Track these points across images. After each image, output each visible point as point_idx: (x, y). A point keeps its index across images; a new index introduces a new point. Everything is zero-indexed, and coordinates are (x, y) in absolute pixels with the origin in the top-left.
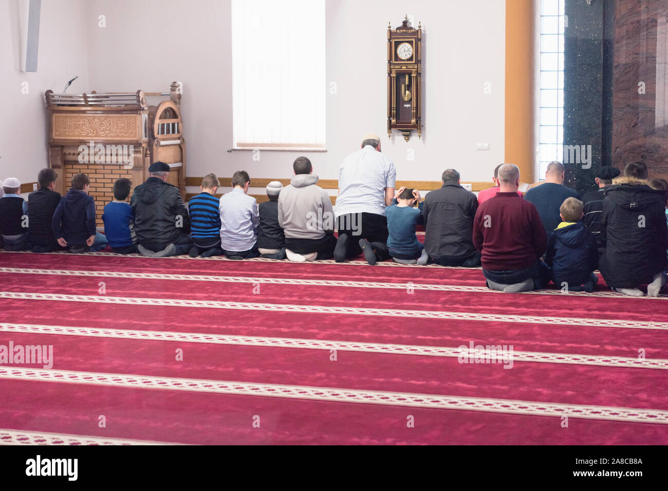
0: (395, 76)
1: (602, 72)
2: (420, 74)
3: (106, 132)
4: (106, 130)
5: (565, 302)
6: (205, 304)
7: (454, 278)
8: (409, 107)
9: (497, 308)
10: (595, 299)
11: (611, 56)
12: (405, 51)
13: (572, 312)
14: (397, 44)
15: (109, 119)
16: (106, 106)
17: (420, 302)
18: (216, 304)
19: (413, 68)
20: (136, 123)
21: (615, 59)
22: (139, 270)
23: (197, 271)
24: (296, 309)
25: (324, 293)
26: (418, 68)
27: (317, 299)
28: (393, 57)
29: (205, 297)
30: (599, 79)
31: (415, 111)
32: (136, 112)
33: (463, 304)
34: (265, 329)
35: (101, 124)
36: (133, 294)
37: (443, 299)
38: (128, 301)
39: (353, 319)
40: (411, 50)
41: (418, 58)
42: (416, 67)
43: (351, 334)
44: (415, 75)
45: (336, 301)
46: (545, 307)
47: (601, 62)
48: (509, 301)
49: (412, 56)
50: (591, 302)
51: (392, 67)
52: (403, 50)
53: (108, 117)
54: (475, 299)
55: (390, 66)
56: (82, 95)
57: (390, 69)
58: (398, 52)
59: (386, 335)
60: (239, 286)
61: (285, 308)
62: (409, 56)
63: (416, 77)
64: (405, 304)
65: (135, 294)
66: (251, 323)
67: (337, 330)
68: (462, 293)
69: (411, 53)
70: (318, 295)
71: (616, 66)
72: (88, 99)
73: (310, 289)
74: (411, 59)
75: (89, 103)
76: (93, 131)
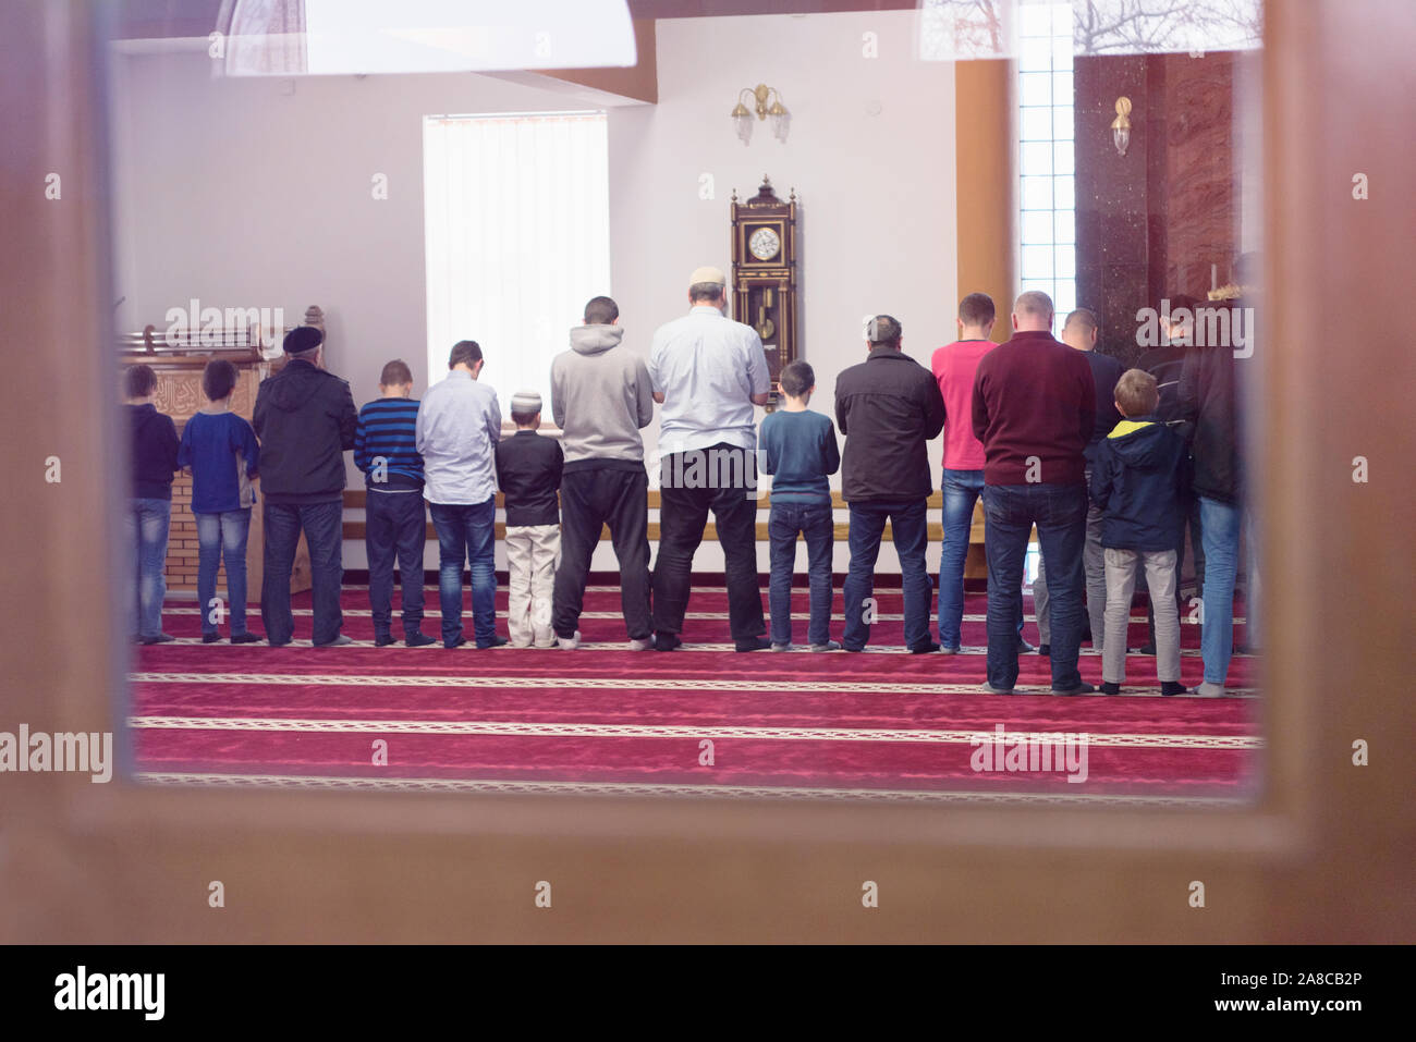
0: (746, 290)
1: (1146, 282)
2: (795, 286)
3: (188, 405)
4: (189, 401)
5: (1139, 708)
6: (468, 727)
7: (910, 671)
8: (773, 350)
9: (1019, 721)
10: (1191, 702)
11: (1163, 252)
12: (765, 243)
13: (1156, 725)
14: (750, 230)
15: (194, 380)
16: (188, 354)
17: (871, 714)
18: (489, 728)
19: (781, 275)
20: (248, 387)
21: (1170, 257)
22: (300, 670)
23: (414, 668)
24: (646, 732)
25: (683, 703)
26: (790, 276)
27: (675, 714)
28: (742, 255)
29: (461, 715)
30: (1142, 295)
31: (786, 357)
32: (248, 366)
33: (953, 717)
34: (611, 768)
35: (178, 391)
36: (316, 713)
37: (910, 708)
38: (316, 726)
39: (762, 748)
40: (777, 241)
41: (790, 256)
42: (787, 274)
43: (775, 773)
44: (785, 289)
45: (711, 715)
46: (1107, 718)
47: (1146, 261)
48: (1035, 708)
49: (779, 254)
50: (1185, 706)
51: (740, 274)
52: (760, 242)
53: (192, 376)
54: (971, 707)
55: (737, 272)
56: (141, 334)
57: (738, 277)
58: (752, 246)
59: (841, 773)
60: (513, 695)
61: (624, 731)
62: (772, 254)
63: (787, 293)
64: (844, 718)
65: (322, 713)
66: (578, 758)
67: (747, 767)
68: (942, 698)
69: (776, 248)
70: (673, 707)
71: (1172, 269)
72: (154, 342)
73: (652, 696)
74: (776, 258)
75: (155, 350)
76: (163, 403)
